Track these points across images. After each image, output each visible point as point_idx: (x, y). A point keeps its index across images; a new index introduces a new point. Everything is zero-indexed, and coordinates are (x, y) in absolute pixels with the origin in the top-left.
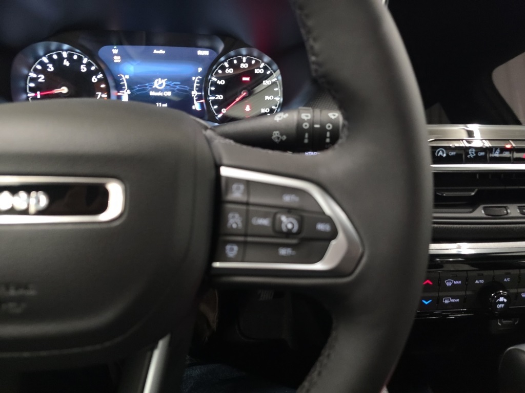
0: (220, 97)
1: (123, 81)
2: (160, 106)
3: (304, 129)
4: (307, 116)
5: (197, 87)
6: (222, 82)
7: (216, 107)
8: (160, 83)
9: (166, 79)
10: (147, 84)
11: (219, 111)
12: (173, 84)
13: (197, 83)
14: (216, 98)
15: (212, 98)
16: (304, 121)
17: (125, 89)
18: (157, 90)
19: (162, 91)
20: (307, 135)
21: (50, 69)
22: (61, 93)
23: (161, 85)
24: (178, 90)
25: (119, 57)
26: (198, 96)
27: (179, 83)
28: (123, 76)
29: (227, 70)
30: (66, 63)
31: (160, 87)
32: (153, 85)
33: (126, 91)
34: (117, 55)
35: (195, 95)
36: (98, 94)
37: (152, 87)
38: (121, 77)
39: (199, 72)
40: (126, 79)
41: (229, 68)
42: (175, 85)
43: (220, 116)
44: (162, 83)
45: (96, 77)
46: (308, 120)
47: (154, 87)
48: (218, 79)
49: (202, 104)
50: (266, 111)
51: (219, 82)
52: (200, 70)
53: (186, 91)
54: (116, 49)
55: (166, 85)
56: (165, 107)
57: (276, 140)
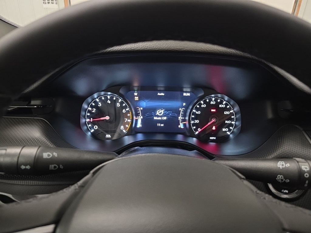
0: (197, 121)
1: (139, 111)
2: (160, 125)
3: (305, 178)
4: (306, 168)
5: (182, 114)
6: (199, 113)
7: (194, 127)
8: (160, 112)
9: (164, 110)
10: (153, 113)
11: (196, 130)
12: (168, 112)
13: (182, 112)
14: (195, 122)
15: (192, 122)
16: (305, 172)
17: (140, 115)
18: (158, 116)
19: (161, 116)
20: (307, 182)
21: (100, 105)
22: (106, 119)
23: (160, 113)
24: (170, 116)
25: (138, 98)
26: (182, 120)
27: (171, 112)
28: (139, 108)
29: (202, 105)
30: (109, 102)
31: (160, 115)
32: (156, 113)
33: (141, 117)
34: (136, 96)
35: (180, 119)
36: (125, 120)
37: (155, 114)
38: (138, 109)
39: (184, 105)
40: (141, 110)
41: (203, 104)
42: (169, 113)
43: (197, 133)
44: (162, 112)
45: (125, 110)
46: (307, 171)
47: (156, 114)
48: (196, 111)
49: (185, 125)
50: (226, 130)
51: (197, 113)
52: (184, 104)
53: (175, 117)
54: (136, 93)
55: (164, 113)
56: (162, 126)
57: (280, 181)
